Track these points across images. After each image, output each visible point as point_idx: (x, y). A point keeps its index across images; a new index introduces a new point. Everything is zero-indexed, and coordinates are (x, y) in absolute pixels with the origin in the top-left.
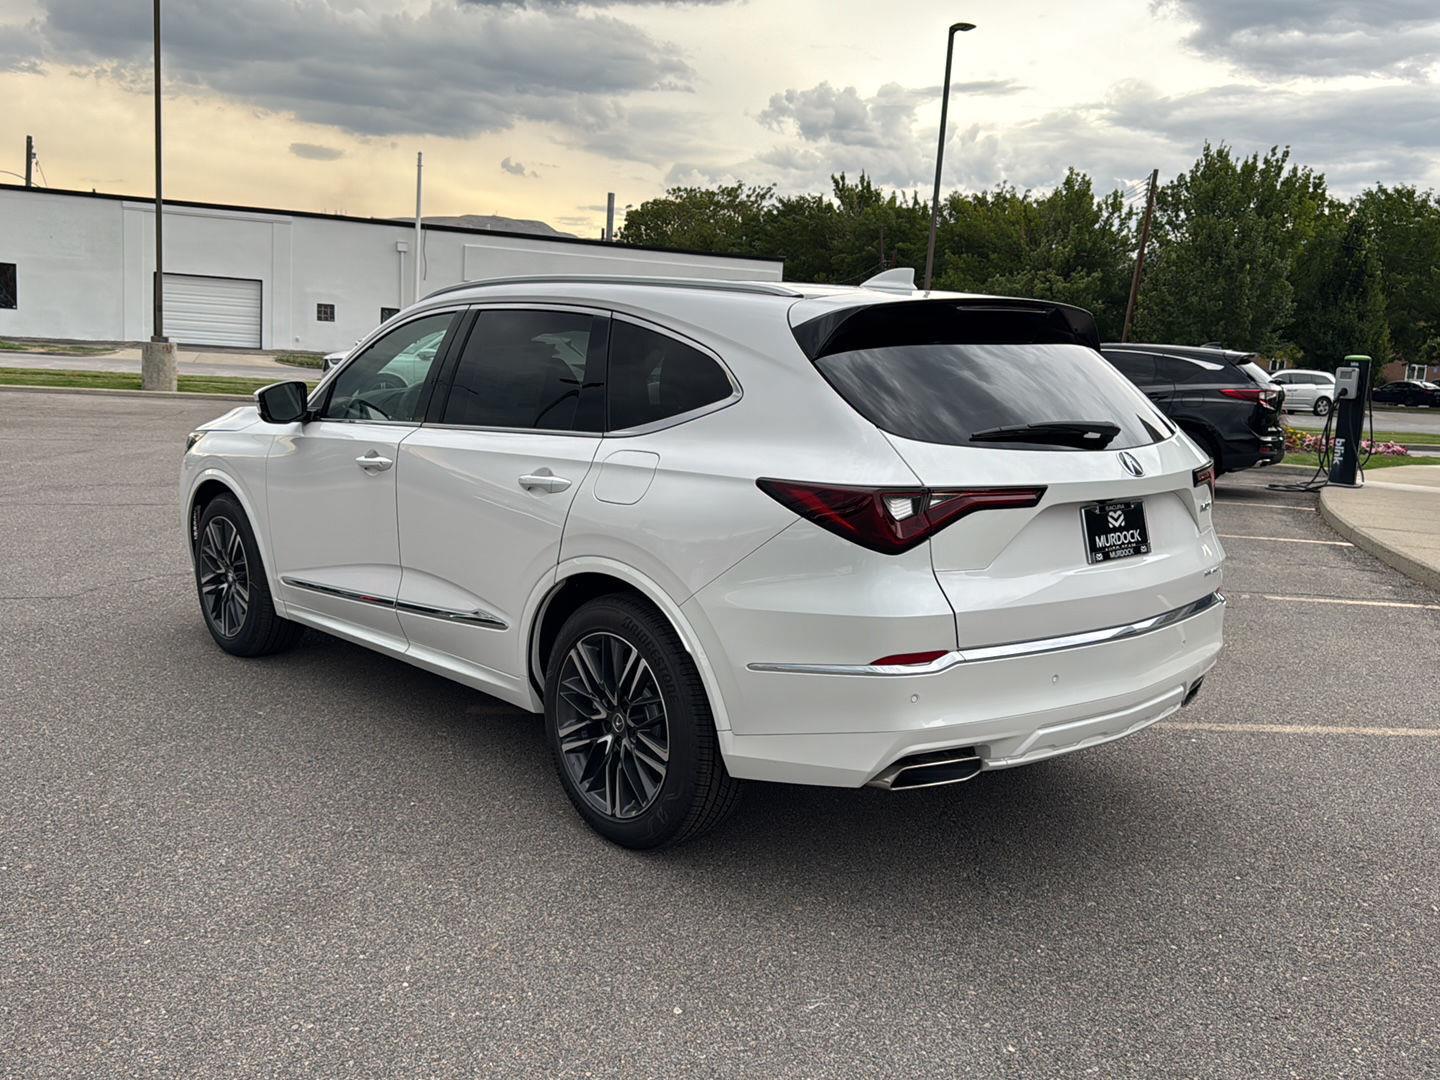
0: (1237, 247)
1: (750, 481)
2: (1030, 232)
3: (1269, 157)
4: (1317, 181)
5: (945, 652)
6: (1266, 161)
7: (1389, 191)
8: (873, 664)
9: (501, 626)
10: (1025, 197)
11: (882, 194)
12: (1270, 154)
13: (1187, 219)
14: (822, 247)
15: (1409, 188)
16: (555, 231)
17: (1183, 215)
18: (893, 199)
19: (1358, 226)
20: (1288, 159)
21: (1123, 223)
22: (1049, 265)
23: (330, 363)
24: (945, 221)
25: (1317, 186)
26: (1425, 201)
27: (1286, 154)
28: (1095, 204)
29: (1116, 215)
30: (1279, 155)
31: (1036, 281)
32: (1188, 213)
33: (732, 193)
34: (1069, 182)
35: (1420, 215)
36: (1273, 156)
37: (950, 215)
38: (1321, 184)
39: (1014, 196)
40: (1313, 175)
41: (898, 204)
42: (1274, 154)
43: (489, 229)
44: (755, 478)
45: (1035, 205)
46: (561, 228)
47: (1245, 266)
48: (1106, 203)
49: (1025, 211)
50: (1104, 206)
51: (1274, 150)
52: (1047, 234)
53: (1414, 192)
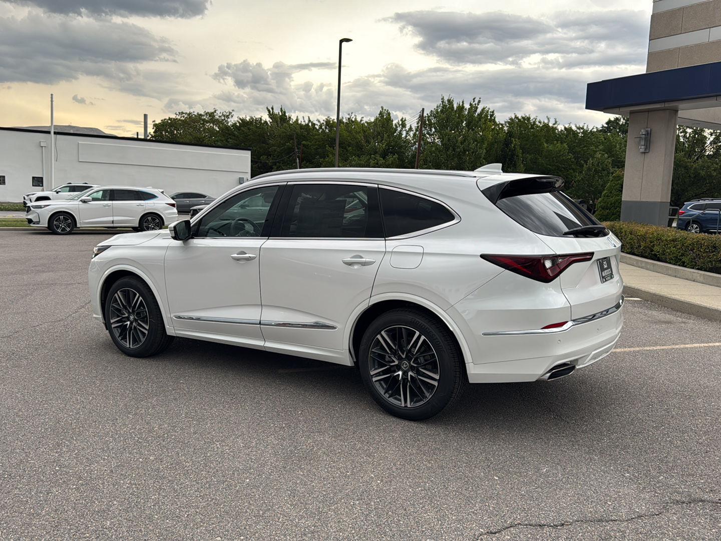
0: (462, 143)
1: (477, 256)
2: (365, 137)
3: (472, 103)
4: (491, 113)
5: (567, 322)
6: (471, 104)
7: (519, 118)
8: (542, 329)
9: (333, 328)
10: (361, 120)
11: (292, 117)
12: (472, 101)
13: (435, 131)
14: (263, 143)
15: (528, 116)
16: (104, 133)
17: (433, 130)
18: (297, 120)
19: (510, 134)
20: (480, 104)
21: (407, 133)
22: (375, 153)
23: (31, 208)
24: (323, 131)
25: (492, 116)
26: (534, 122)
27: (479, 102)
28: (394, 124)
29: (404, 129)
30: (476, 102)
31: (371, 160)
32: (435, 128)
33: (212, 115)
34: (381, 113)
35: (533, 128)
36: (474, 102)
37: (326, 128)
38: (493, 115)
39: (356, 119)
40: (490, 111)
41: (299, 122)
42: (474, 101)
43: (72, 132)
44: (480, 254)
45: (366, 124)
46: (108, 132)
47: (466, 153)
48: (399, 124)
49: (362, 127)
50: (398, 125)
51: (474, 99)
52: (373, 138)
53: (530, 118)
